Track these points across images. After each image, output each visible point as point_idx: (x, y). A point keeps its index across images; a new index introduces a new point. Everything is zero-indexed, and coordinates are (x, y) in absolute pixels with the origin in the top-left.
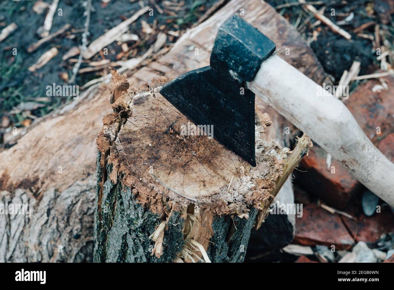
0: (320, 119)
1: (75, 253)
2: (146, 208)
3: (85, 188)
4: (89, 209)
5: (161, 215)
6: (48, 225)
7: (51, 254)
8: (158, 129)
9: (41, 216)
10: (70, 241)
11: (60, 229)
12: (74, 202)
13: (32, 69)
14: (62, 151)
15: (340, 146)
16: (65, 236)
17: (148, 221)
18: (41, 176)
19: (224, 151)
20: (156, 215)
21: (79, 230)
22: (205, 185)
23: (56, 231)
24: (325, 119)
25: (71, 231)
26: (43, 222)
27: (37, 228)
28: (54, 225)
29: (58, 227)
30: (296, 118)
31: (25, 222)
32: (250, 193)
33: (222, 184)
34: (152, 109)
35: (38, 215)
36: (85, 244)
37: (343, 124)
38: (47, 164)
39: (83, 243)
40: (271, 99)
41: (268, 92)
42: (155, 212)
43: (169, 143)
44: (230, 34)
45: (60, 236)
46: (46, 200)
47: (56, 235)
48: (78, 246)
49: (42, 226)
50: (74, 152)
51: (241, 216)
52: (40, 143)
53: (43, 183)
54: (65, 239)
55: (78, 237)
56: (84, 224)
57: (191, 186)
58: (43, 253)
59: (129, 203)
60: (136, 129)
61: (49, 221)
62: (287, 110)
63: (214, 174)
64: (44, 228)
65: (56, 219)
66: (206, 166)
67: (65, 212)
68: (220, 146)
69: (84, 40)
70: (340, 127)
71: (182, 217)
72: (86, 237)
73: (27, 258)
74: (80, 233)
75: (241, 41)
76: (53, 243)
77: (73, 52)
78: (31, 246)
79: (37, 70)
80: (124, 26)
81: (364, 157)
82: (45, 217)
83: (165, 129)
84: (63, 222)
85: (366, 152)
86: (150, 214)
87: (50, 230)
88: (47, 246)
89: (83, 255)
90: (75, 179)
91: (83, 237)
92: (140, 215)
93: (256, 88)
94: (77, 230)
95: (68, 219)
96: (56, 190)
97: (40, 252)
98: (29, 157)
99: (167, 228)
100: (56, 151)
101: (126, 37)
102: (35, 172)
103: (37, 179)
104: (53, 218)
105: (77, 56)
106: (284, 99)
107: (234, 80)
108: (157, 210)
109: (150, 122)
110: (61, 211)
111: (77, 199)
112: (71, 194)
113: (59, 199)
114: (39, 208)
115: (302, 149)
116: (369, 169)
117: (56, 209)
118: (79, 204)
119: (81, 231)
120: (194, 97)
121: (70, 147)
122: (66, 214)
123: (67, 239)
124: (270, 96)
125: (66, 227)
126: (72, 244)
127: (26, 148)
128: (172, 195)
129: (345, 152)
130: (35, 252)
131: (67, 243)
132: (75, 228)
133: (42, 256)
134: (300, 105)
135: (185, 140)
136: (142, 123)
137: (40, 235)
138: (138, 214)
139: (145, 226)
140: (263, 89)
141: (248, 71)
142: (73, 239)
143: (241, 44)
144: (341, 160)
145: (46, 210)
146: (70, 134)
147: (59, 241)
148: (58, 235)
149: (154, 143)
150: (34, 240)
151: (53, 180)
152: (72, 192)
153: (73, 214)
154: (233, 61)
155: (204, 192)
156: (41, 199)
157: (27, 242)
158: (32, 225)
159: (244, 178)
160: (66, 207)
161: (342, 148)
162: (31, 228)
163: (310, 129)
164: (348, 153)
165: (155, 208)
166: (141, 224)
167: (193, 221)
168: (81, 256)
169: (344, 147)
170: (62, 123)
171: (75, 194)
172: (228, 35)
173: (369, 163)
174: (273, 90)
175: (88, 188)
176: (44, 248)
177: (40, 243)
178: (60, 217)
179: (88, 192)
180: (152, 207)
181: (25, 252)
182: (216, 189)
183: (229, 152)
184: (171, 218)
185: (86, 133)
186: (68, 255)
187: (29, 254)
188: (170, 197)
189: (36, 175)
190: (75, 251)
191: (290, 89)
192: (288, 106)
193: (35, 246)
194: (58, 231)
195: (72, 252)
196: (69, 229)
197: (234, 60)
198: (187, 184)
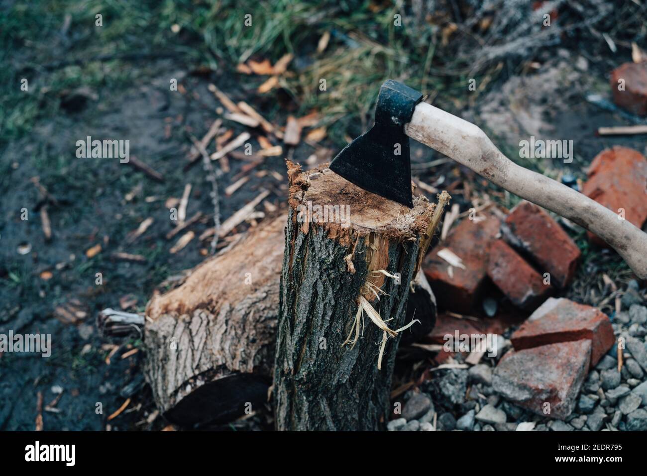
0: (464, 138)
1: (253, 354)
2: (337, 243)
3: (255, 300)
4: (261, 317)
5: (349, 246)
6: (227, 333)
7: (233, 356)
8: (333, 192)
9: (221, 326)
10: (248, 345)
11: (238, 336)
12: (248, 312)
13: (173, 250)
14: (230, 276)
15: (481, 157)
16: (244, 341)
17: (338, 255)
18: (214, 297)
19: (387, 200)
20: (345, 247)
21: (254, 335)
22: (379, 220)
23: (235, 337)
24: (468, 136)
25: (248, 338)
26: (223, 331)
27: (219, 337)
28: (233, 333)
29: (236, 334)
30: (446, 144)
31: (207, 334)
32: (414, 224)
33: (392, 219)
34: (325, 181)
35: (218, 326)
36: (260, 347)
37: (481, 138)
38: (218, 289)
39: (259, 346)
40: (425, 134)
41: (422, 127)
42: (343, 244)
43: (344, 199)
44: (390, 88)
45: (239, 341)
46: (223, 313)
47: (236, 341)
48: (255, 349)
49: (223, 334)
50: (240, 276)
51: (411, 239)
52: (207, 277)
53: (217, 302)
54: (244, 344)
55: (254, 341)
56: (258, 330)
57: (369, 222)
58: (227, 356)
59: (321, 245)
60: (317, 193)
61: (228, 330)
62: (438, 139)
63: (384, 214)
64: (224, 337)
65: (233, 328)
66: (376, 210)
67: (240, 321)
68: (383, 198)
69: (217, 220)
70: (479, 140)
71: (366, 244)
72: (261, 340)
73: (213, 362)
74: (256, 338)
75: (399, 92)
76: (234, 347)
77: (208, 233)
78: (215, 352)
79: (179, 251)
80: (249, 207)
81: (499, 162)
82: (224, 327)
83: (338, 191)
84: (240, 329)
85: (500, 158)
86: (339, 248)
87: (230, 337)
88: (229, 350)
89: (259, 356)
90: (245, 294)
91: (258, 341)
92: (331, 252)
93: (412, 128)
94: (253, 335)
95: (244, 326)
96: (231, 305)
97: (224, 356)
98: (200, 288)
99: (354, 258)
100: (225, 277)
101: (254, 215)
102: (209, 296)
103: (212, 300)
104: (231, 328)
105: (213, 236)
106: (435, 129)
107: (396, 125)
108: (345, 242)
109: (326, 189)
110: (237, 320)
111: (250, 309)
112: (244, 306)
113: (234, 312)
114: (218, 321)
115: (443, 202)
116: (504, 170)
117: (232, 319)
118: (252, 314)
119: (256, 336)
120: (360, 160)
121: (235, 272)
122: (242, 323)
123: (246, 343)
124: (424, 131)
125: (243, 333)
126: (249, 347)
127: (194, 283)
128: (355, 227)
129: (485, 161)
130: (219, 357)
131: (246, 347)
132: (251, 333)
133: (226, 359)
134: (448, 131)
135: (355, 197)
136: (320, 190)
137: (222, 342)
138: (329, 252)
139: (335, 262)
140: (418, 126)
141: (406, 113)
142: (250, 344)
143: (399, 93)
144: (483, 170)
145: (224, 321)
146: (233, 264)
147: (239, 345)
148: (238, 340)
149: (333, 200)
150: (217, 347)
151: (225, 299)
152: (245, 304)
153: (248, 322)
154: (394, 109)
155: (379, 224)
156: (218, 314)
157: (211, 350)
158: (214, 335)
159: (407, 215)
160: (241, 317)
161: (483, 158)
162: (213, 338)
163: (457, 149)
164: (488, 160)
165: (343, 241)
166: (332, 260)
167: (373, 250)
168: (258, 358)
169: (484, 156)
170: (224, 259)
171: (248, 305)
172: (389, 89)
173: (504, 166)
174: (426, 125)
175: (257, 300)
176: (227, 352)
177: (223, 349)
178: (237, 326)
179: (257, 304)
180: (341, 240)
181: (210, 358)
182: (389, 222)
183: (391, 201)
184: (357, 246)
185: (247, 261)
186: (248, 357)
187: (214, 358)
188: (355, 228)
189: (209, 298)
190: (253, 353)
191: (439, 120)
192: (438, 135)
193: (218, 352)
194: (237, 337)
195: (251, 354)
196: (245, 335)
197: (395, 107)
198: (366, 220)
